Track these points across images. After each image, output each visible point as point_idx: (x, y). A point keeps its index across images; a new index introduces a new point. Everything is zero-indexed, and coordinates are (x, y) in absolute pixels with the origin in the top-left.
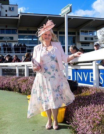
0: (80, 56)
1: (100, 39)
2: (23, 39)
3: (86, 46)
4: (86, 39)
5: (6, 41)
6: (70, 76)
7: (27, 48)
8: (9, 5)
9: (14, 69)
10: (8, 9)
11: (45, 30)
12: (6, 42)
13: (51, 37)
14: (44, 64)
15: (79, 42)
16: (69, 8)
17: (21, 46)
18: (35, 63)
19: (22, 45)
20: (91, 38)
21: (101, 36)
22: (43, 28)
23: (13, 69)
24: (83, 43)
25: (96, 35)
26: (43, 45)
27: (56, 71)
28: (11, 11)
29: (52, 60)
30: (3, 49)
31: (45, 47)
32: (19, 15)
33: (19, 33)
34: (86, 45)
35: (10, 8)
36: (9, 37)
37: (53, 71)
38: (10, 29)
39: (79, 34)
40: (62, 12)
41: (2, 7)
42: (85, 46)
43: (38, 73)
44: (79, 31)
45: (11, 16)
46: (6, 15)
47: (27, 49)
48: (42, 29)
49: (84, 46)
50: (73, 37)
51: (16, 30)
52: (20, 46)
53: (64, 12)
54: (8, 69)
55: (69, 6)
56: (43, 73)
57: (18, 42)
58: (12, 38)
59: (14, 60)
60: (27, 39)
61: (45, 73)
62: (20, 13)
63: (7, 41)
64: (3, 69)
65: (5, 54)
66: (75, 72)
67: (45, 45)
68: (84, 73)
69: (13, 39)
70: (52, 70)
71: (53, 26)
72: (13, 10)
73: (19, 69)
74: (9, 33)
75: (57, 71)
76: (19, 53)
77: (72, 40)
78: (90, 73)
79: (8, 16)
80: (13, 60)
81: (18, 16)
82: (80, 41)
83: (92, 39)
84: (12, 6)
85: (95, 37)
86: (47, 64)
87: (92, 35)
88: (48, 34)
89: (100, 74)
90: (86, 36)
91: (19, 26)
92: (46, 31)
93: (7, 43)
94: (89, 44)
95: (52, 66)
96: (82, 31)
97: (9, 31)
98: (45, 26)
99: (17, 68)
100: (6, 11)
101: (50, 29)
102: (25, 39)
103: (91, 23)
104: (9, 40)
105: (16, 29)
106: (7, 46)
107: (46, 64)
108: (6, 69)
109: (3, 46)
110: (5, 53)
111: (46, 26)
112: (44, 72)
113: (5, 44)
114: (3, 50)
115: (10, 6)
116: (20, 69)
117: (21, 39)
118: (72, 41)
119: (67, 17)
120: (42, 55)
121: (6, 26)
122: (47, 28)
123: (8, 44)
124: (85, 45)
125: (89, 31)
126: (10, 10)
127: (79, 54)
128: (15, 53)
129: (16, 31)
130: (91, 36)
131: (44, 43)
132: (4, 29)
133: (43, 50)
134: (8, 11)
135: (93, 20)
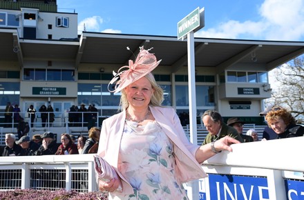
0: (232, 151)
1: (277, 91)
2: (89, 94)
3: (242, 108)
4: (241, 91)
5: (48, 98)
6: (205, 194)
7: (100, 115)
8: (57, 12)
9: (60, 170)
10: (54, 23)
11: (133, 74)
12: (49, 100)
13: (149, 95)
14: (129, 170)
15: (224, 99)
16: (196, 18)
17: (83, 109)
18: (103, 170)
19: (87, 107)
20: (254, 89)
21: (279, 83)
22: (127, 69)
23: (57, 170)
24: (234, 103)
25: (266, 82)
26: (128, 117)
27: (165, 191)
28: (62, 26)
29: (151, 160)
30: (40, 116)
31: (134, 121)
32: (79, 36)
33: (79, 78)
34: (242, 105)
35: (59, 20)
36: (57, 88)
37: (155, 191)
38: (59, 70)
39: (223, 80)
40: (180, 29)
41: (39, 17)
42: (240, 108)
43: (113, 197)
44: (224, 72)
45: (61, 40)
46: (50, 36)
47: (98, 117)
48: (126, 72)
49: (238, 108)
50: (210, 87)
51: (74, 71)
52: (81, 110)
53: (185, 29)
54: (45, 170)
55: (197, 12)
56: (127, 197)
57: (76, 101)
58: (62, 91)
59: (63, 147)
60: (99, 94)
61: (133, 198)
62: (83, 32)
63: (51, 98)
64: (33, 170)
65: (45, 128)
66: (218, 183)
67: (134, 117)
68: (242, 186)
69: (65, 94)
70: (153, 188)
71: (155, 64)
72: (65, 24)
73: (73, 171)
74: (57, 79)
75: (169, 193)
76: (80, 125)
77: (207, 94)
78: (260, 188)
79: (53, 38)
80: (60, 147)
81: (77, 40)
82: (227, 96)
83: (256, 91)
84: (65, 16)
85: (264, 86)
86: (137, 172)
87: (257, 81)
88: (141, 86)
89: (290, 191)
90: (242, 84)
91: (81, 63)
92: (137, 79)
93: (49, 102)
94: (250, 103)
95: (150, 176)
96: (229, 74)
97: (55, 75)
98: (131, 65)
99: (67, 168)
100: (50, 27)
101: (146, 72)
102: (94, 94)
103: (252, 54)
104: (57, 95)
105: (73, 68)
106: (50, 109)
107: (134, 171)
108: (40, 170)
109: (40, 110)
110: (44, 126)
111: (136, 65)
112: (131, 196)
113: (46, 105)
114: (41, 119)
115: (60, 16)
116: (76, 171)
117: (84, 93)
118: (206, 97)
119: (194, 40)
120: (124, 147)
121: (50, 63)
122: (139, 71)
123: (52, 106)
124: (238, 106)
125: (249, 73)
126: (59, 24)
127: (229, 144)
128: (70, 125)
129: (74, 75)
130: (253, 84)
131: (131, 110)
132: (44, 70)
133: (126, 131)
134: (53, 27)
135: (258, 45)
